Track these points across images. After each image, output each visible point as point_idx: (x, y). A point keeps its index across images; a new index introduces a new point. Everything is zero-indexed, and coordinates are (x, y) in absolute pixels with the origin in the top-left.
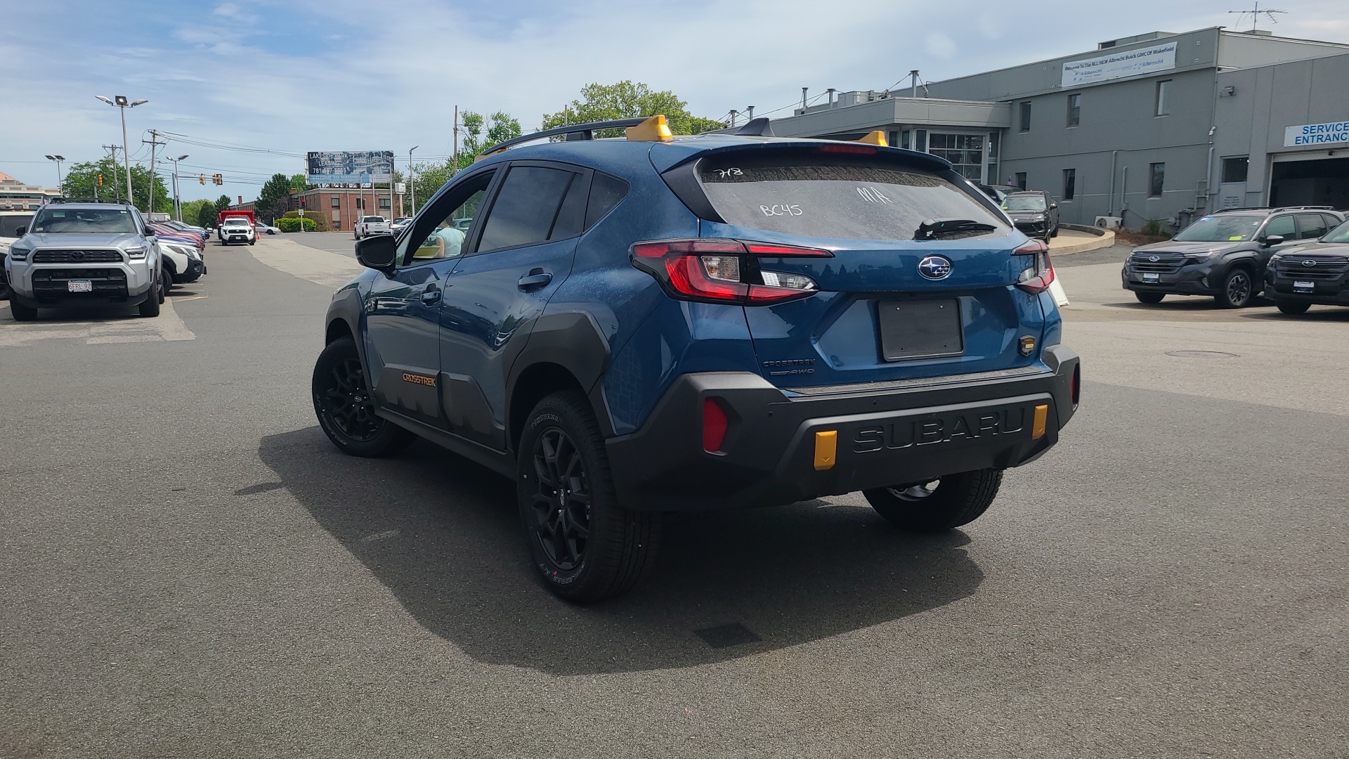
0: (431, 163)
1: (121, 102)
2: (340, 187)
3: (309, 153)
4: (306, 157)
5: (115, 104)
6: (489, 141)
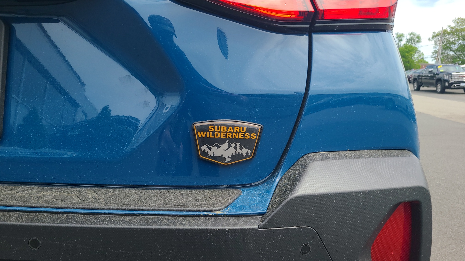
6: (407, 43)
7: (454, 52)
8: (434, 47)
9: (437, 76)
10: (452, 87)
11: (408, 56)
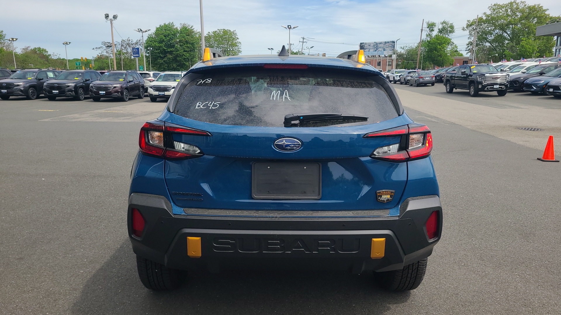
0: (411, 45)
1: (289, 27)
2: (372, 57)
3: (361, 43)
4: (359, 45)
5: (287, 28)
6: (438, 34)
7: (490, 43)
8: (469, 38)
9: (470, 77)
10: (486, 89)
11: (440, 48)
